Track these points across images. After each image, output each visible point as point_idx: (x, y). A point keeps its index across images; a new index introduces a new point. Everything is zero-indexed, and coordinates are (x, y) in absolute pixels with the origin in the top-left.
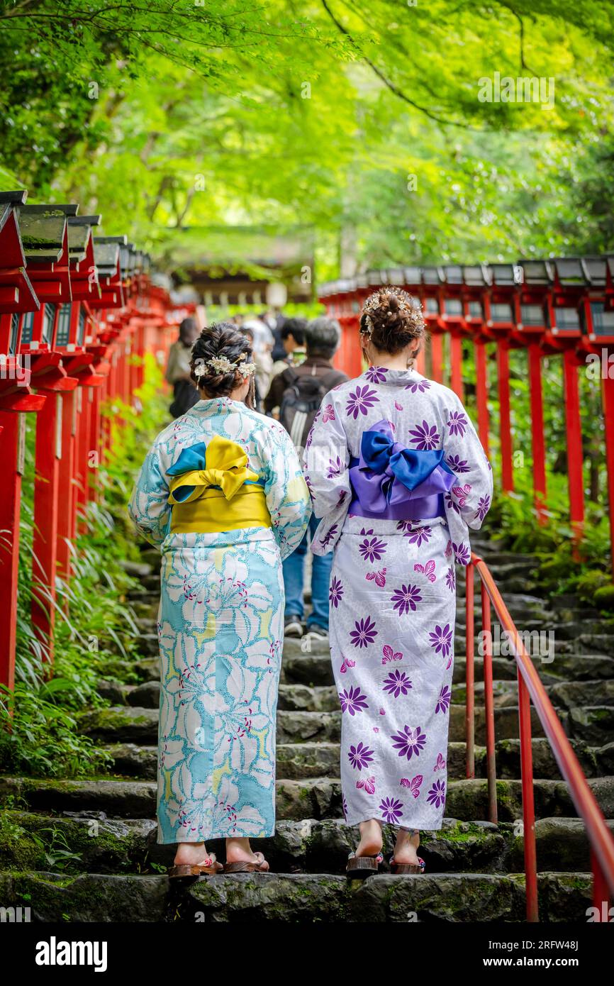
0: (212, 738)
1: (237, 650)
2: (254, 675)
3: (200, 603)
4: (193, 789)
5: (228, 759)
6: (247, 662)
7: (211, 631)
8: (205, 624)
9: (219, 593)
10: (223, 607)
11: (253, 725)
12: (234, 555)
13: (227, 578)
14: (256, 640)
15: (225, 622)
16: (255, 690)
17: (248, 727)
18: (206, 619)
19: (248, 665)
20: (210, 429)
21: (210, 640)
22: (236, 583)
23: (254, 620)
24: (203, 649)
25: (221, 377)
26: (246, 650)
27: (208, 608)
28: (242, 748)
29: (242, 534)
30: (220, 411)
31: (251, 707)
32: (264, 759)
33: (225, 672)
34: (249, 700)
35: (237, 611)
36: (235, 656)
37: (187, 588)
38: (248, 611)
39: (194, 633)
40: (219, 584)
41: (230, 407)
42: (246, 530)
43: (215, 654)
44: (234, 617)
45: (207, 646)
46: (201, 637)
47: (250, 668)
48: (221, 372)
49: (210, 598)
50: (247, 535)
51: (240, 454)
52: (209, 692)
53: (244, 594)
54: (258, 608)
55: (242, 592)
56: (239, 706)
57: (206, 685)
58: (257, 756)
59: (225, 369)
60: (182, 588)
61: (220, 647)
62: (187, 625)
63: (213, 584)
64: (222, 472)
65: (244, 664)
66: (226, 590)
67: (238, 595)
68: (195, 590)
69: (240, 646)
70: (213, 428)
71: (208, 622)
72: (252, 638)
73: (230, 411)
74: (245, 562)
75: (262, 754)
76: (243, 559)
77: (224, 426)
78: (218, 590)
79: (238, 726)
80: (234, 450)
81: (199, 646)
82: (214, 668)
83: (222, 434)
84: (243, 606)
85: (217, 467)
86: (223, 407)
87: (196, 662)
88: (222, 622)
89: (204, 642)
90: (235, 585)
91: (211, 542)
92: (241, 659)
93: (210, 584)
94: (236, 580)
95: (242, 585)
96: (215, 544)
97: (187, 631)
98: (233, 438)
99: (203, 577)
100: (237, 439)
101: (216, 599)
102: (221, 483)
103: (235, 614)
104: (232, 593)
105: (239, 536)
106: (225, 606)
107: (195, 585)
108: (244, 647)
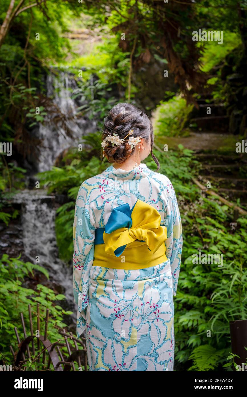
1: (152, 352)
3: (126, 320)
6: (158, 359)
7: (133, 341)
8: (130, 335)
9: (140, 314)
10: (142, 323)
12: (151, 284)
13: (146, 302)
14: (164, 343)
15: (144, 333)
18: (130, 332)
19: (158, 361)
21: (133, 347)
22: (152, 305)
23: (163, 329)
24: (128, 353)
25: (115, 149)
26: (157, 351)
27: (132, 325)
29: (156, 270)
30: (134, 178)
35: (152, 325)
36: (150, 356)
37: (117, 309)
38: (160, 324)
39: (122, 342)
40: (140, 307)
41: (141, 174)
42: (158, 267)
43: (136, 356)
44: (150, 329)
45: (130, 350)
46: (126, 345)
47: (160, 363)
48: (115, 145)
49: (134, 317)
50: (159, 270)
51: (156, 215)
53: (157, 312)
54: (165, 320)
55: (156, 311)
59: (117, 143)
60: (113, 309)
61: (140, 351)
62: (116, 335)
63: (136, 307)
64: (146, 230)
65: (156, 360)
66: (145, 311)
67: (153, 313)
68: (123, 311)
69: (153, 348)
71: (132, 334)
72: (161, 342)
73: (141, 177)
74: (157, 288)
76: (156, 286)
77: (139, 189)
78: (139, 312)
80: (151, 213)
81: (125, 351)
82: (136, 366)
83: (139, 196)
84: (156, 321)
85: (139, 226)
86: (137, 175)
87: (123, 362)
88: (141, 334)
89: (129, 348)
90: (151, 307)
91: (136, 278)
92: (154, 358)
93: (134, 308)
94: (152, 303)
95: (156, 306)
96: (138, 279)
97: (116, 340)
98: (147, 199)
99: (130, 302)
100: (150, 200)
101: (138, 318)
102: (146, 239)
103: (150, 327)
104: (149, 313)
105: (154, 272)
106: (144, 322)
107: (124, 308)
108: (156, 349)
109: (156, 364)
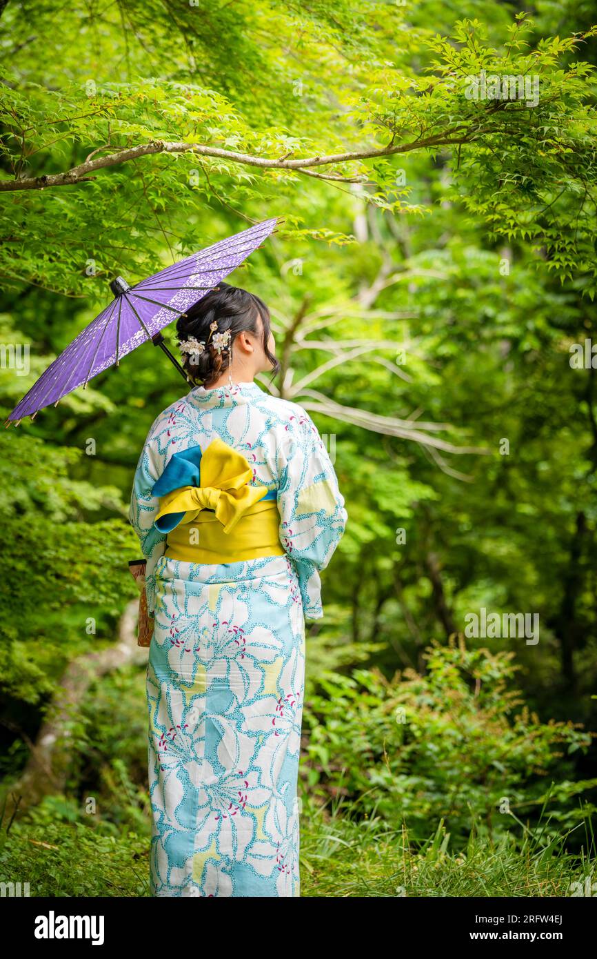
0: (195, 816)
1: (232, 710)
2: (254, 741)
3: (188, 651)
4: (169, 874)
5: (214, 840)
6: (243, 725)
7: (199, 686)
8: (194, 677)
9: (211, 641)
10: (215, 658)
11: (248, 801)
12: (232, 591)
13: (221, 622)
14: (258, 698)
15: (218, 676)
16: (254, 758)
17: (242, 803)
18: (195, 671)
19: (244, 729)
20: (210, 427)
21: (200, 696)
22: (232, 629)
23: (255, 674)
24: (191, 707)
26: (243, 710)
27: (198, 658)
28: (234, 829)
29: (246, 568)
30: (222, 405)
31: (248, 778)
32: (263, 842)
33: (216, 735)
34: (244, 770)
35: (232, 663)
36: (228, 717)
37: (174, 631)
38: (247, 663)
39: (182, 687)
40: (212, 629)
41: (235, 398)
42: (251, 563)
43: (205, 714)
44: (229, 669)
45: (195, 702)
46: (189, 692)
47: (248, 733)
49: (201, 646)
50: (252, 570)
51: (243, 468)
52: (196, 759)
53: (241, 642)
54: (259, 658)
55: (239, 640)
56: (231, 778)
57: (194, 751)
58: (253, 839)
60: (169, 630)
61: (211, 706)
62: (173, 675)
63: (204, 629)
64: (219, 492)
65: (239, 727)
66: (220, 638)
67: (234, 643)
68: (183, 634)
69: (235, 704)
70: (214, 427)
71: (196, 674)
72: (251, 696)
73: (235, 404)
74: (246, 601)
75: (260, 835)
76: (244, 597)
77: (228, 424)
78: (210, 636)
79: (229, 802)
80: (235, 464)
81: (188, 702)
82: (204, 732)
83: (225, 435)
84: (239, 657)
85: (212, 485)
86: (226, 400)
87: (183, 722)
88: (214, 676)
89: (193, 698)
90: (230, 631)
91: (207, 579)
92: (235, 722)
93: (201, 629)
94: (232, 624)
95: (239, 631)
96: (211, 581)
97: (174, 682)
98: (237, 442)
99: (194, 619)
100: (242, 443)
101: (208, 647)
102: (216, 507)
103: (230, 666)
104: (226, 641)
105: (241, 571)
106: (217, 656)
107: (183, 629)
108: (240, 707)
109: (238, 733)
